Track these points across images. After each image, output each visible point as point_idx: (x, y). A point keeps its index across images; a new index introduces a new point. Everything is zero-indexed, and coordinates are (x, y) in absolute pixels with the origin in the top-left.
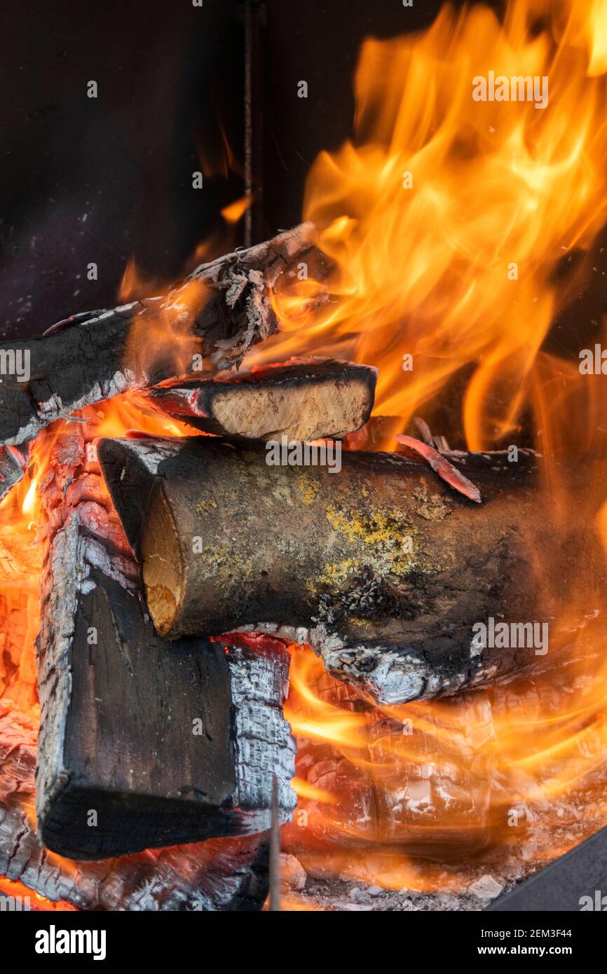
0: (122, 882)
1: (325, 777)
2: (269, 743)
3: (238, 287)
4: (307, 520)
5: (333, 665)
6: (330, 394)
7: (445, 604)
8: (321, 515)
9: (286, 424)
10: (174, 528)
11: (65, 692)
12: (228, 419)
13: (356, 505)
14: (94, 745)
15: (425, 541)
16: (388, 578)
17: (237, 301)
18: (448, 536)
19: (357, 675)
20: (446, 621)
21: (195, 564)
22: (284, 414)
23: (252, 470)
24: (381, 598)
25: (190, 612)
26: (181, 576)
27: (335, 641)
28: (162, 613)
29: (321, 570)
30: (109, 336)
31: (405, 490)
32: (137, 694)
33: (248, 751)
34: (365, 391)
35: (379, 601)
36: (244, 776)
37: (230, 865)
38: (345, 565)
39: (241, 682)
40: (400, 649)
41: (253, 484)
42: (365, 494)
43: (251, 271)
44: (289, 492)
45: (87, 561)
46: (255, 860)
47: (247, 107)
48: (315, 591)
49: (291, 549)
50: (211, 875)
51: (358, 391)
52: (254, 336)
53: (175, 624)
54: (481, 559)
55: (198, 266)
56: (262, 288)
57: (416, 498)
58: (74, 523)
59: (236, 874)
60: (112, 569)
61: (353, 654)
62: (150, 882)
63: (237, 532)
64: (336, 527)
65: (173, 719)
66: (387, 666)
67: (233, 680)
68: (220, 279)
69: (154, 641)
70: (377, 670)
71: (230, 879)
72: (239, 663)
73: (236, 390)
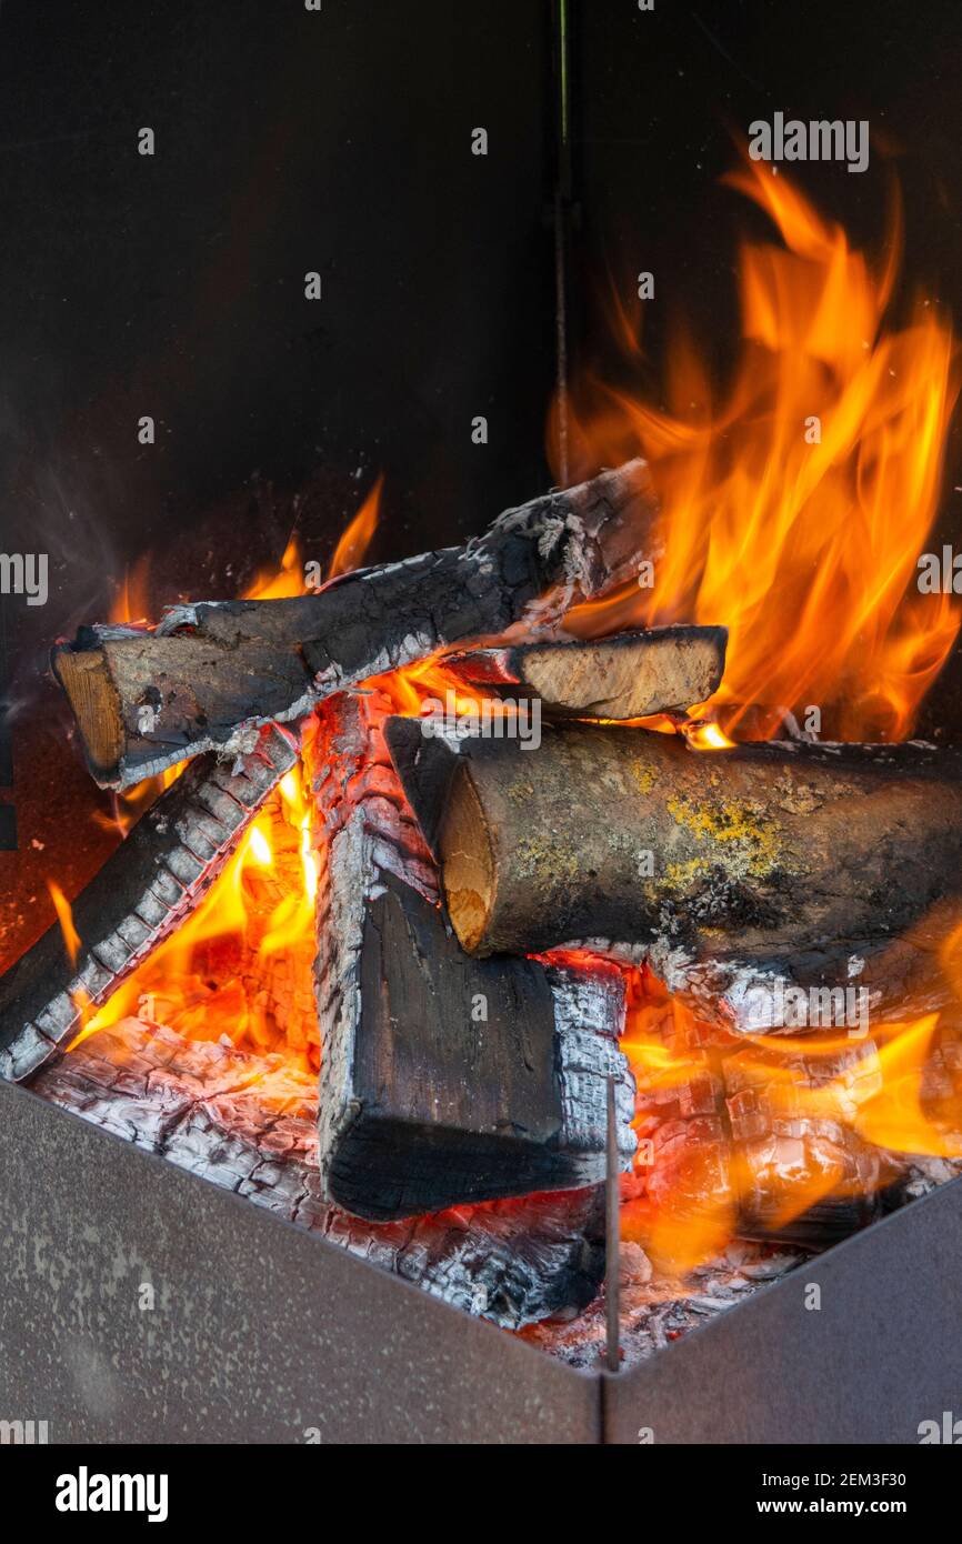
0: (426, 1250)
1: (672, 1141)
2: (602, 1077)
3: (552, 534)
4: (644, 812)
5: (678, 986)
6: (669, 657)
7: (815, 913)
8: (661, 807)
9: (616, 691)
10: (482, 816)
11: (352, 1010)
12: (545, 684)
13: (703, 795)
14: (389, 1071)
15: (790, 837)
16: (744, 881)
17: (552, 551)
18: (818, 832)
19: (708, 996)
20: (817, 932)
21: (508, 859)
22: (614, 681)
23: (575, 752)
24: (736, 902)
25: (503, 919)
26: (491, 875)
27: (680, 957)
28: (467, 923)
29: (662, 872)
30: (398, 592)
31: (764, 780)
32: (441, 1016)
33: (576, 1085)
34: (713, 654)
35: (733, 905)
36: (572, 1112)
37: (558, 1230)
38: (692, 866)
39: (566, 1008)
40: (760, 964)
41: (576, 767)
42: (715, 782)
43: (570, 515)
44: (622, 777)
45: (375, 863)
46: (588, 1225)
47: (561, 327)
48: (655, 897)
49: (625, 845)
50: (533, 1241)
51: (703, 653)
52: (574, 594)
53: (485, 935)
54: (860, 859)
55: (503, 510)
56: (582, 536)
57: (779, 789)
58: (357, 820)
59: (564, 1241)
60: (406, 874)
61: (703, 971)
62: (460, 1249)
63: (558, 822)
64: (681, 821)
65: (485, 1046)
66: (745, 983)
67: (557, 1005)
68: (530, 526)
69: (460, 957)
70: (732, 988)
71: (558, 1247)
72: (564, 986)
73: (554, 650)
